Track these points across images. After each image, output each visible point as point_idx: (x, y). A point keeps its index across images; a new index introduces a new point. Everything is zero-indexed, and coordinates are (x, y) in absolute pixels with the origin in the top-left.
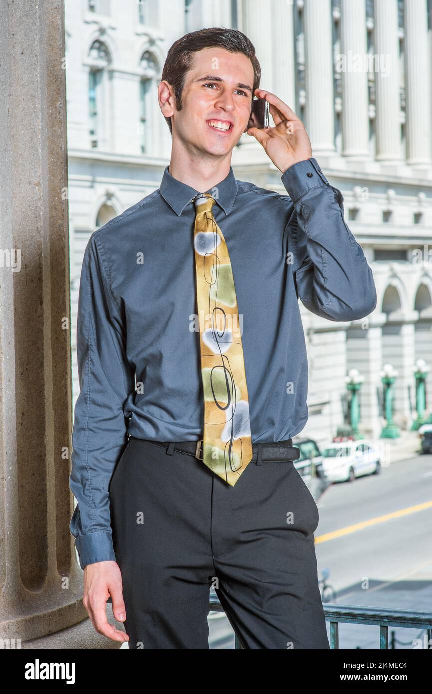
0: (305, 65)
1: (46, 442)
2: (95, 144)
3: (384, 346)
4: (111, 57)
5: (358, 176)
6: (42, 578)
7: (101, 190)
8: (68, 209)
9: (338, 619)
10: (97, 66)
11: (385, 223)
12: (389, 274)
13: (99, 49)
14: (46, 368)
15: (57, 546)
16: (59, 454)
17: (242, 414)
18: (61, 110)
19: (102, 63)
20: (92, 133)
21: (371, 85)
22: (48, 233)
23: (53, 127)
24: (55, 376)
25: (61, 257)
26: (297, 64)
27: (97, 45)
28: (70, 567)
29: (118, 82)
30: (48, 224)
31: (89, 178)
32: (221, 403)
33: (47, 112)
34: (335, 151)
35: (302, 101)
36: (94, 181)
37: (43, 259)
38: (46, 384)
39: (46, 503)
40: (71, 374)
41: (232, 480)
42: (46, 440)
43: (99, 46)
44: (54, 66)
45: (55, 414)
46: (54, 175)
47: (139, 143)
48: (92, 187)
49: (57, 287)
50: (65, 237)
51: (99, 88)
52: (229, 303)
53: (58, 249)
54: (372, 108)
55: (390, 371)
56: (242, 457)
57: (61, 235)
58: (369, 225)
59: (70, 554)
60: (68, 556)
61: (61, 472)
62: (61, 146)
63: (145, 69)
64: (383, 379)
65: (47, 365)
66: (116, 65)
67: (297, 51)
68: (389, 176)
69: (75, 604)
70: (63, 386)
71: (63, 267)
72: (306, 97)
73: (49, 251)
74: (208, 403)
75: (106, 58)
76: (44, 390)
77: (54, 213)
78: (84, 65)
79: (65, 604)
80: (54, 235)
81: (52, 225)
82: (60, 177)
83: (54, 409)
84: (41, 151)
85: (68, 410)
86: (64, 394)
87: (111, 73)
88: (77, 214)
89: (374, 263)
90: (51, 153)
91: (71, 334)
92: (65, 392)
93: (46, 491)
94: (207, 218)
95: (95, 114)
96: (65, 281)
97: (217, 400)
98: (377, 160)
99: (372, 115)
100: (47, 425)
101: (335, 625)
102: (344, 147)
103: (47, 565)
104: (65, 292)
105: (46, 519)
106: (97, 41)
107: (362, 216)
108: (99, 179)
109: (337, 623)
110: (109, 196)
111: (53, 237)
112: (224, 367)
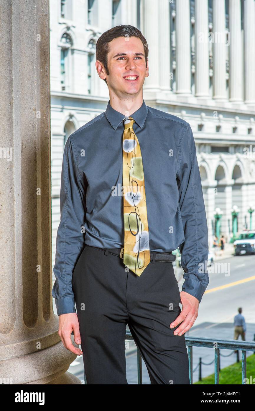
0: (176, 47)
1: (37, 248)
2: (63, 88)
3: (216, 198)
4: (72, 42)
5: (204, 107)
6: (35, 321)
7: (66, 113)
8: (50, 123)
9: (192, 344)
10: (65, 47)
11: (217, 132)
12: (219, 159)
13: (66, 38)
14: (38, 208)
15: (43, 303)
16: (44, 255)
17: (145, 238)
18: (47, 70)
19: (68, 45)
20: (62, 82)
21: (211, 58)
22: (40, 136)
23: (43, 79)
24: (43, 213)
25: (46, 149)
26: (171, 47)
27: (65, 35)
28: (49, 315)
29: (76, 55)
30: (40, 131)
31: (60, 106)
32: (133, 232)
33: (39, 71)
34: (191, 94)
35: (174, 67)
36: (63, 109)
37: (37, 150)
38: (38, 217)
39: (37, 281)
40: (51, 211)
41: (139, 273)
42: (37, 247)
43: (67, 36)
44: (43, 47)
45: (43, 233)
46: (43, 105)
47: (87, 88)
48: (62, 111)
49: (44, 165)
50: (49, 138)
51: (66, 59)
52: (140, 179)
53: (45, 145)
54: (211, 71)
55: (219, 211)
56: (144, 261)
57: (46, 137)
58: (209, 134)
59: (50, 308)
60: (49, 309)
61: (45, 264)
62: (47, 89)
63: (91, 49)
64: (215, 215)
65: (39, 207)
66: (75, 47)
67: (172, 40)
68: (219, 108)
69: (52, 335)
70: (47, 218)
71: (47, 155)
72: (176, 65)
73: (40, 146)
74: (127, 232)
75: (70, 42)
76: (36, 220)
77: (43, 125)
78: (58, 46)
79: (47, 335)
80: (43, 137)
81: (42, 132)
82: (46, 106)
83: (42, 231)
84: (36, 92)
85: (49, 231)
86: (47, 222)
87: (73, 50)
88: (55, 126)
89: (211, 154)
90: (42, 93)
91: (51, 191)
92: (48, 222)
93: (37, 274)
94: (130, 132)
95: (64, 72)
96: (48, 162)
97: (131, 230)
98: (213, 99)
99: (211, 74)
100: (38, 239)
101: (191, 348)
102: (196, 92)
103: (38, 314)
104: (48, 168)
105: (37, 289)
106: (65, 33)
107: (205, 129)
108: (65, 107)
109: (192, 347)
110: (71, 116)
111: (42, 138)
112: (136, 213)
